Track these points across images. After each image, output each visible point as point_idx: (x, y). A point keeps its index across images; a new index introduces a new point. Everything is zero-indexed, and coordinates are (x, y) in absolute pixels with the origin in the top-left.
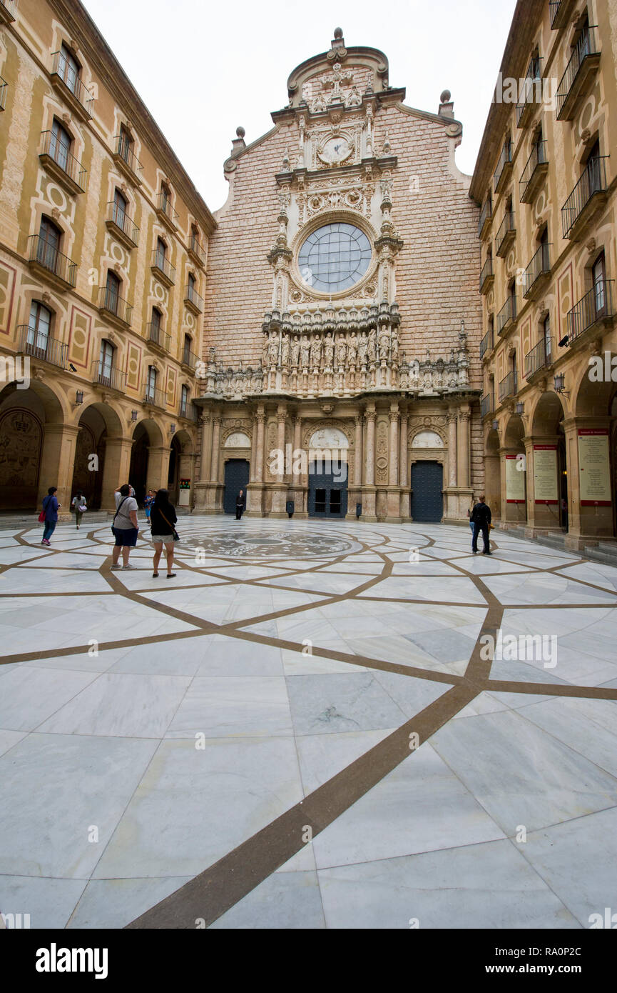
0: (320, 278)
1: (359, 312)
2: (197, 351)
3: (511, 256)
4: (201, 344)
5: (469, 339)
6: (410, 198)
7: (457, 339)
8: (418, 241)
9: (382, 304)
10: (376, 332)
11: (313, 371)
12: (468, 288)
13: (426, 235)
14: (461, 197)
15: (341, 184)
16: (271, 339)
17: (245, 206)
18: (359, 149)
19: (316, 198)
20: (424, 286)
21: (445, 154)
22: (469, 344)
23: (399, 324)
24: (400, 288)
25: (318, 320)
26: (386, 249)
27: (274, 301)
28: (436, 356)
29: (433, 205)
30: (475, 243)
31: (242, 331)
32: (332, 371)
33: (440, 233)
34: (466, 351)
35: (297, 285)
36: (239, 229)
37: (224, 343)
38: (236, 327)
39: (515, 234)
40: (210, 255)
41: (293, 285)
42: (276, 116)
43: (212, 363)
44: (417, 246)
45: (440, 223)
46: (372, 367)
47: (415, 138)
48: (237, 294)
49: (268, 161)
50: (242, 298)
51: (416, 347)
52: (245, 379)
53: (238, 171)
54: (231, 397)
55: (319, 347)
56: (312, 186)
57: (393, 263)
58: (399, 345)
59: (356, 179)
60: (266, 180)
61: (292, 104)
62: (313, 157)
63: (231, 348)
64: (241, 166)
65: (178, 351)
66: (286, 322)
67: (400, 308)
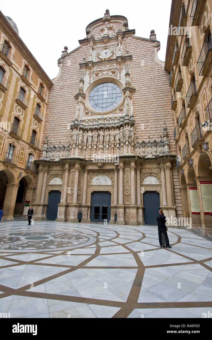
0: (98, 105)
1: (116, 120)
2: (39, 138)
3: (182, 91)
4: (42, 135)
5: (168, 131)
6: (138, 71)
7: (163, 131)
8: (142, 89)
9: (126, 116)
10: (123, 128)
11: (93, 147)
12: (167, 108)
13: (146, 86)
14: (161, 70)
15: (108, 66)
16: (74, 132)
17: (66, 77)
18: (116, 53)
19: (97, 72)
20: (146, 108)
21: (153, 54)
22: (169, 133)
23: (134, 124)
24: (135, 109)
25: (97, 123)
26: (128, 92)
27: (76, 115)
28: (153, 139)
29: (149, 74)
30: (168, 89)
31: (61, 129)
32: (103, 147)
33: (152, 85)
34: (167, 136)
35: (87, 108)
36: (63, 86)
37: (53, 134)
38: (59, 127)
39: (183, 81)
40: (49, 96)
41: (86, 109)
42: (81, 42)
43: (46, 143)
44: (142, 91)
45: (152, 81)
46: (122, 144)
47: (139, 48)
48: (60, 113)
49: (77, 59)
50: (62, 115)
51: (143, 135)
52: (61, 151)
53: (64, 63)
54: (54, 159)
55: (96, 135)
56: (95, 68)
57: (131, 98)
58: (134, 134)
59: (115, 65)
60: (76, 66)
61: (87, 37)
62: (96, 56)
63: (55, 137)
64: (65, 61)
65: (28, 137)
66: (81, 125)
67: (135, 118)
